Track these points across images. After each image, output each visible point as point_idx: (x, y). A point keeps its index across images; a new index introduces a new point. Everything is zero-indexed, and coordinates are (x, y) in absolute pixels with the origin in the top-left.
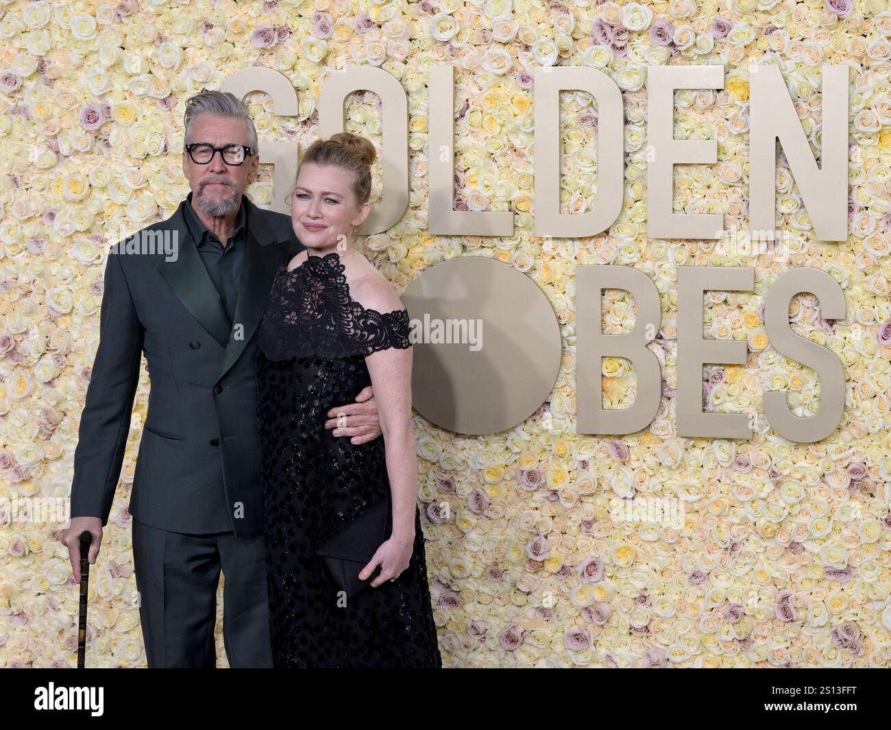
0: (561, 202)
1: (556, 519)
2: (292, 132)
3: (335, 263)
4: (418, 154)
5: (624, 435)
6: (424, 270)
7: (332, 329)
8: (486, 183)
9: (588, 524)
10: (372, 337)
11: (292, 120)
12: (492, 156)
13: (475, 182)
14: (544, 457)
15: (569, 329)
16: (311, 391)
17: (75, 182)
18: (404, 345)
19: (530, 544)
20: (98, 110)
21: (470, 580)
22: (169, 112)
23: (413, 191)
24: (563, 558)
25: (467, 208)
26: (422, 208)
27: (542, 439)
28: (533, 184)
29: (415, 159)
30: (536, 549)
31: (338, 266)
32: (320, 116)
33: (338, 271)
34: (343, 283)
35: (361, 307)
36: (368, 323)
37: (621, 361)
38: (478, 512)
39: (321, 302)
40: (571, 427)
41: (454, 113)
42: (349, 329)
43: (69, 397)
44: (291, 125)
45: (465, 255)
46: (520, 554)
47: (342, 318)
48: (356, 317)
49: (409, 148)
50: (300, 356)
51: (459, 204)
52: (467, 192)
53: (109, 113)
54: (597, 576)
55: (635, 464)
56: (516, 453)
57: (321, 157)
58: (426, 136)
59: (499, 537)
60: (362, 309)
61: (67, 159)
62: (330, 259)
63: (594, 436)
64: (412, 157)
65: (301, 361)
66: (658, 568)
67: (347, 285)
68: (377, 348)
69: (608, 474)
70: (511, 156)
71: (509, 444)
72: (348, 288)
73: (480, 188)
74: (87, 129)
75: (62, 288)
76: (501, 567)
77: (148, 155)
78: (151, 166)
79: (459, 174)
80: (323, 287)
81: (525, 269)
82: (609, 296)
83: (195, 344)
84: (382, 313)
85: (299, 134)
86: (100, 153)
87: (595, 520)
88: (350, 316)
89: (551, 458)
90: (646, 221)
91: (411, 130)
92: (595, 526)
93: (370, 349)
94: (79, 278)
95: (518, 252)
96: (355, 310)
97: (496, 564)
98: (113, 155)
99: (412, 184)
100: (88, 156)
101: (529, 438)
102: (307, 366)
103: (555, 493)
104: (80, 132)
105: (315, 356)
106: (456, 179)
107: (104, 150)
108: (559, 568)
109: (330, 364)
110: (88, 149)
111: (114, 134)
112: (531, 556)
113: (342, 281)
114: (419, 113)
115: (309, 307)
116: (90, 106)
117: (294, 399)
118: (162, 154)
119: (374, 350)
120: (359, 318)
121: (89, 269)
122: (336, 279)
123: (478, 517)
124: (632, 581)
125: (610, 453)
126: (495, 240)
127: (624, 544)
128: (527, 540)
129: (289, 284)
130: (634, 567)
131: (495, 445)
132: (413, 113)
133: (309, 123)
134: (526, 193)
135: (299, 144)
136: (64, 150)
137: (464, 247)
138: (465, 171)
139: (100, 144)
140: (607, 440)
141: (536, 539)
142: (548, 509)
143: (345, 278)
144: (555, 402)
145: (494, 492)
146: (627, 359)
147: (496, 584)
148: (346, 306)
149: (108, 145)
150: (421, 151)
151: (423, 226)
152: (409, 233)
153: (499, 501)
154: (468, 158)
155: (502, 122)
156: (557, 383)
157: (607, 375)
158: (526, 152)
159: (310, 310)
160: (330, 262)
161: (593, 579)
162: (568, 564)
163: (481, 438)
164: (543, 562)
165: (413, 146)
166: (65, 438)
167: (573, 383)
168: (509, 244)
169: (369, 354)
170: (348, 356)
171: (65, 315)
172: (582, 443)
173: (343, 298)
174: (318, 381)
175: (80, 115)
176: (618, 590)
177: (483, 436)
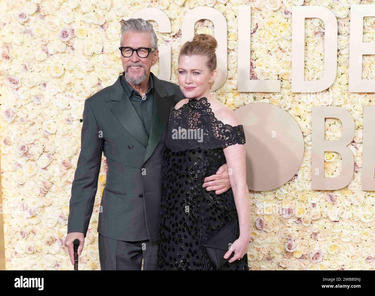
0: (305, 75)
1: (299, 232)
2: (168, 41)
3: (205, 102)
4: (232, 51)
5: (334, 191)
6: (234, 110)
7: (207, 135)
8: (267, 66)
9: (316, 234)
10: (227, 138)
11: (168, 35)
12: (269, 52)
13: (261, 65)
14: (294, 201)
15: (308, 138)
16: (196, 165)
17: (57, 68)
18: (243, 143)
19: (287, 244)
20: (68, 31)
21: (256, 262)
22: (104, 32)
23: (229, 70)
24: (303, 251)
25: (257, 78)
26: (234, 78)
27: (293, 193)
28: (291, 66)
29: (230, 54)
30: (290, 247)
31: (207, 104)
32: (182, 33)
33: (207, 106)
34: (211, 112)
35: (222, 123)
36: (226, 131)
37: (334, 154)
38: (261, 229)
39: (199, 122)
40: (308, 187)
41: (251, 30)
42: (216, 134)
43: (55, 175)
44: (167, 38)
45: (255, 102)
46: (281, 249)
47: (212, 129)
48: (220, 128)
49: (228, 48)
50: (191, 149)
51: (253, 77)
52: (257, 71)
53: (73, 32)
54: (320, 259)
55: (339, 205)
56: (280, 200)
57: (189, 52)
58: (236, 43)
59: (271, 241)
60: (223, 124)
61: (52, 56)
62: (203, 100)
63: (319, 191)
64: (228, 53)
65: (190, 151)
66: (350, 255)
67: (213, 113)
68: (230, 144)
69: (326, 210)
70: (279, 52)
71: (276, 195)
72: (214, 114)
73: (264, 68)
74: (63, 40)
75: (51, 121)
76: (271, 256)
77: (94, 53)
78: (95, 59)
79: (252, 61)
80: (200, 115)
81: (287, 109)
82: (329, 122)
83: (131, 146)
84: (233, 126)
85: (171, 42)
86: (69, 53)
87: (319, 232)
88: (216, 128)
89: (297, 202)
90: (348, 84)
91: (229, 39)
92: (318, 235)
93: (227, 144)
94: (59, 116)
95: (283, 100)
96: (219, 125)
97: (269, 254)
98: (75, 54)
99: (229, 67)
100: (63, 55)
101: (286, 192)
102: (194, 153)
103: (299, 219)
104: (59, 42)
105: (199, 148)
106: (251, 64)
107: (71, 51)
108: (301, 256)
109: (206, 152)
110: (63, 51)
111: (76, 43)
112: (287, 250)
113: (209, 111)
114: (233, 31)
115: (192, 125)
116: (64, 29)
117: (187, 170)
118: (101, 53)
119: (229, 145)
120: (221, 129)
121: (64, 111)
122: (206, 110)
123: (260, 231)
124: (337, 261)
125: (327, 199)
126: (271, 94)
127: (333, 244)
128: (285, 242)
129: (178, 115)
130: (338, 255)
131: (269, 196)
132: (229, 30)
133: (176, 37)
134: (287, 71)
135: (171, 47)
136: (51, 51)
137: (255, 98)
138: (255, 60)
139: (69, 48)
140: (325, 193)
141: (290, 242)
142: (295, 227)
143: (211, 109)
144: (300, 174)
145: (268, 219)
146: (337, 153)
147: (269, 264)
148: (214, 123)
149: (73, 49)
150: (233, 50)
151: (235, 88)
152: (228, 91)
153: (271, 223)
154: (257, 53)
155: (275, 35)
156: (302, 165)
157: (327, 161)
158: (287, 50)
159: (193, 126)
160: (203, 102)
161: (318, 261)
162: (305, 253)
163: (263, 193)
164: (293, 253)
165: (229, 47)
166: (54, 195)
167: (309, 165)
168: (278, 96)
169: (225, 147)
170: (216, 148)
171: (52, 134)
172: (313, 194)
173: (212, 119)
174: (199, 160)
175: (59, 33)
176: (330, 266)
177: (264, 192)
